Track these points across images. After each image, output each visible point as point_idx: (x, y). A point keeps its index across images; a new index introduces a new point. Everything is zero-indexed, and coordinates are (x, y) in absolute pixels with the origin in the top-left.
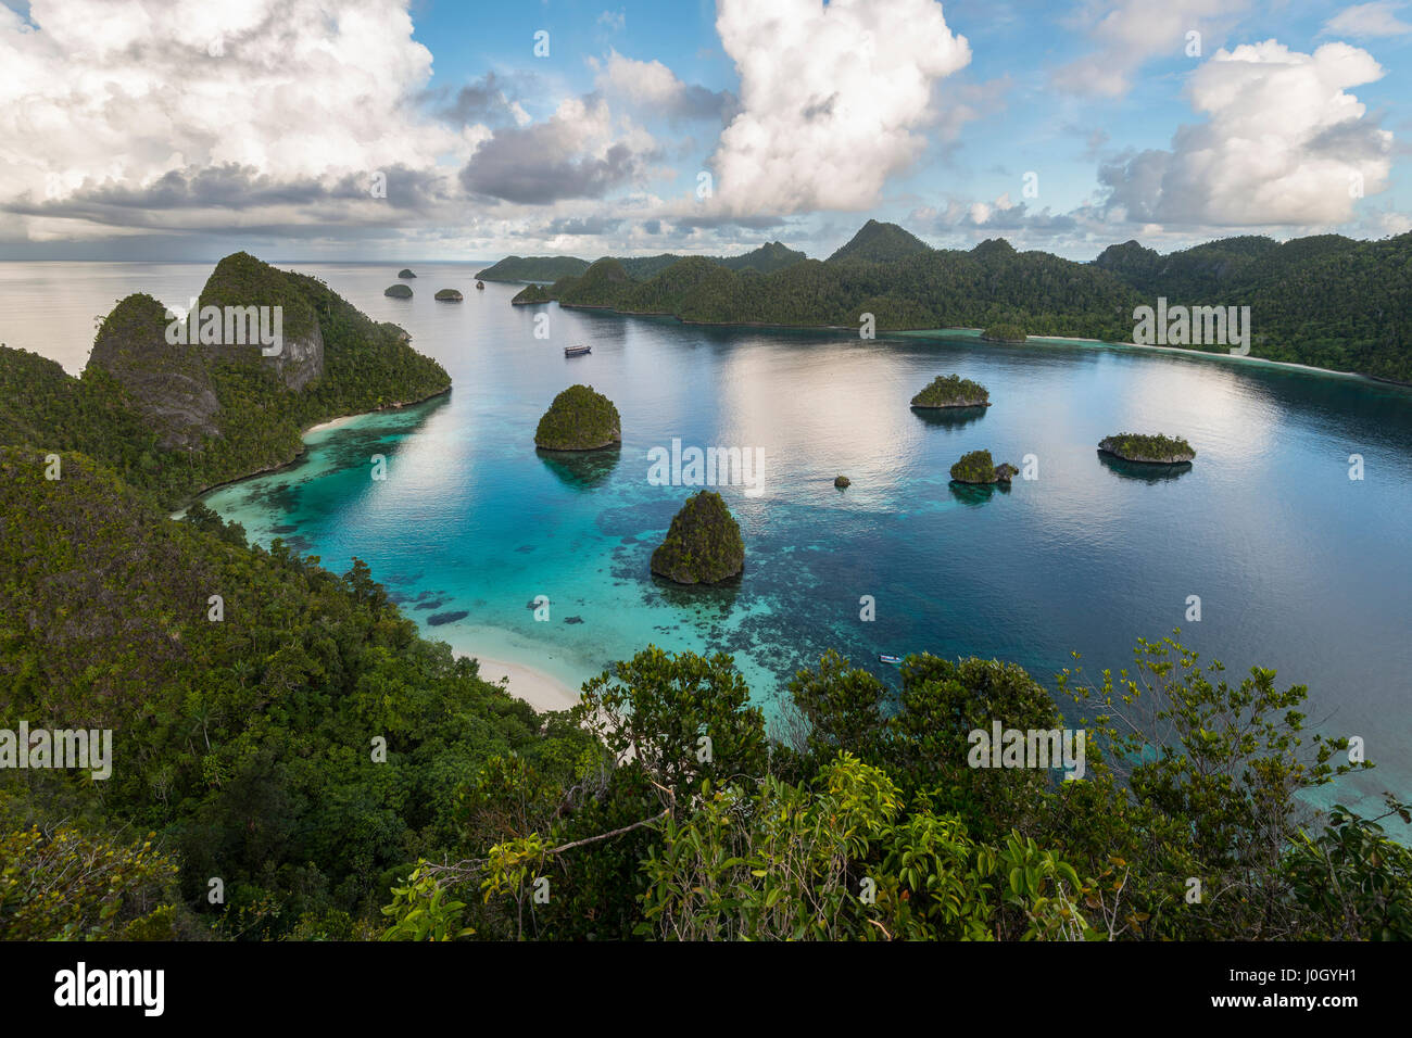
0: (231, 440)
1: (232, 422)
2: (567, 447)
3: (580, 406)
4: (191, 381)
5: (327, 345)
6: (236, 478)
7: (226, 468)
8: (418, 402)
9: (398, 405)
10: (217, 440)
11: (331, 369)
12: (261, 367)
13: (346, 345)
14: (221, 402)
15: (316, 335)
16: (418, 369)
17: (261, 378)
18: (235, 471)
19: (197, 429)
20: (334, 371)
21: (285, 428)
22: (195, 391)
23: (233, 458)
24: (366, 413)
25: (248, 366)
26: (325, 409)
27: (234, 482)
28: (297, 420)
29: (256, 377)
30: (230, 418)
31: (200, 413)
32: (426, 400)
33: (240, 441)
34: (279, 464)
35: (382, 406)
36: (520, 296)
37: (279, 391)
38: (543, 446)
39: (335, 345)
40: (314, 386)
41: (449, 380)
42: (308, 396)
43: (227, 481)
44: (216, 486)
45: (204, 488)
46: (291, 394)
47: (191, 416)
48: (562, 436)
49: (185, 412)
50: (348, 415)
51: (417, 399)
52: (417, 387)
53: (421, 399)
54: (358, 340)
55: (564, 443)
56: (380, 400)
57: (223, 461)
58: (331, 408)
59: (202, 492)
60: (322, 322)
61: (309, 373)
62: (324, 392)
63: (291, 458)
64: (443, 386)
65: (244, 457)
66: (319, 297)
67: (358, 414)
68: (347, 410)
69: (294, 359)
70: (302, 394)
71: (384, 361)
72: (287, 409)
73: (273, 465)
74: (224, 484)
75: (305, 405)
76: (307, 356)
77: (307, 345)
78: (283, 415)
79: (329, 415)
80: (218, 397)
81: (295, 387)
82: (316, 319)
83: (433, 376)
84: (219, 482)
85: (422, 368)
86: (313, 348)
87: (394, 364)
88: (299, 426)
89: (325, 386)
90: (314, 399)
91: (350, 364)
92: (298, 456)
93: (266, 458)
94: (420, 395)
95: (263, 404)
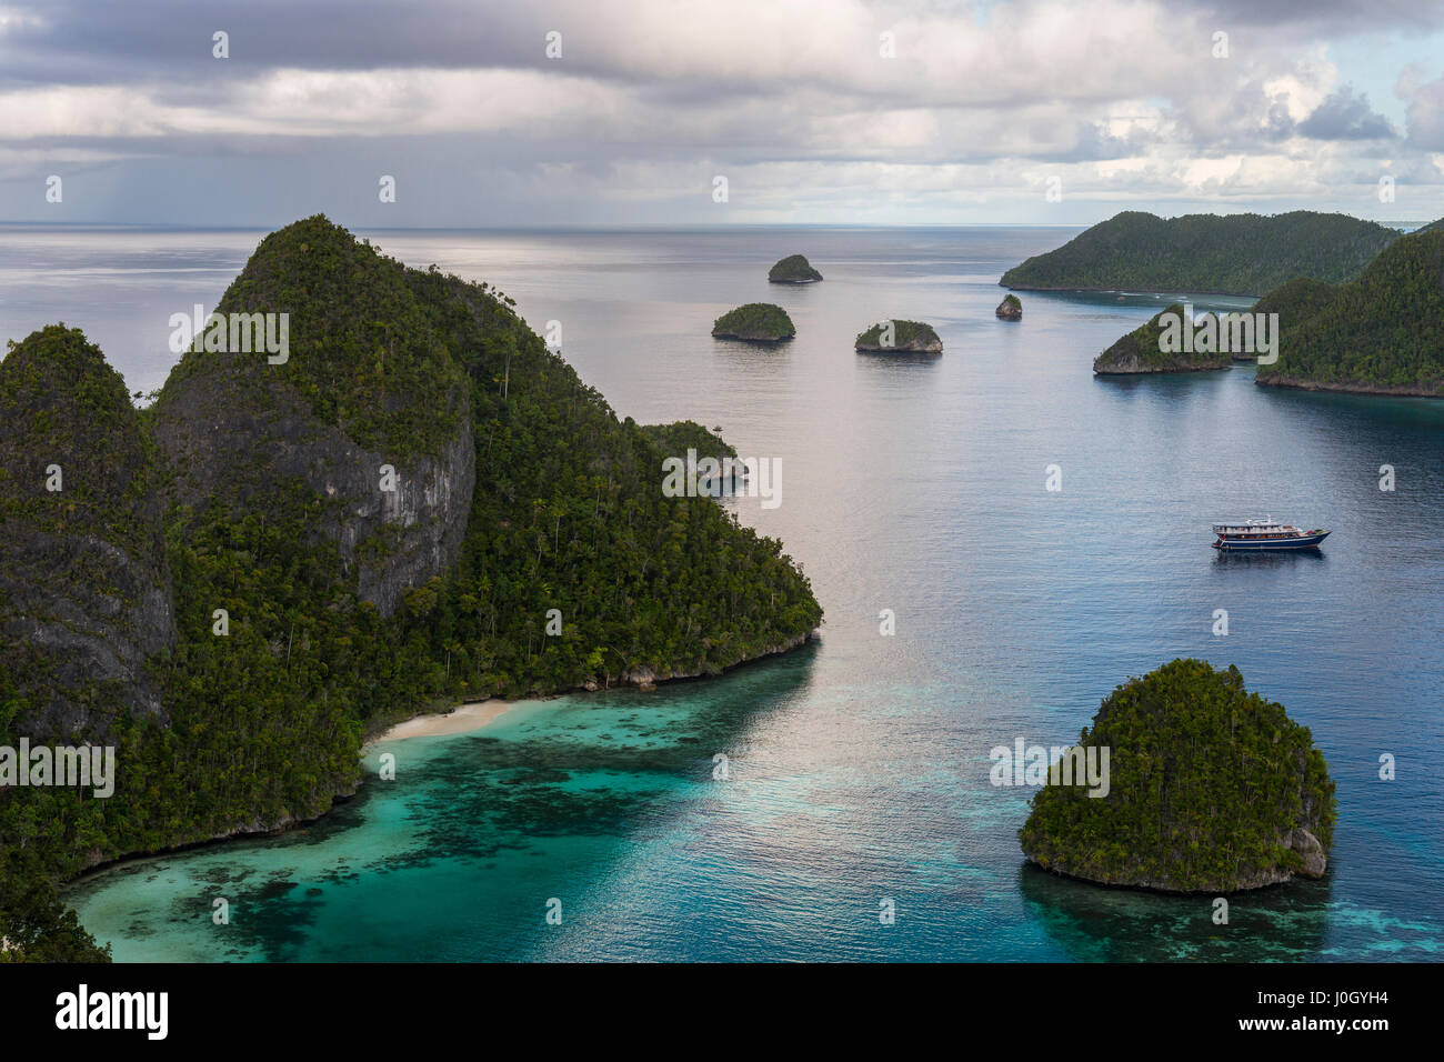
0: (184, 735)
1: (196, 683)
2: (1123, 876)
3: (1186, 735)
4: (124, 561)
5: (484, 483)
6: (176, 842)
7: (157, 812)
8: (705, 676)
9: (645, 679)
10: (152, 731)
11: (482, 555)
12: (304, 536)
13: (533, 485)
14: (182, 623)
15: (459, 454)
16: (723, 572)
17: (295, 568)
18: (176, 822)
19: (112, 692)
20: (485, 561)
21: (323, 716)
22: (129, 590)
23: (179, 787)
24: (551, 694)
25: (275, 532)
26: (441, 674)
27: (168, 853)
28: (362, 698)
29: (286, 564)
30: (192, 673)
31: (126, 651)
32: (729, 672)
33: (204, 739)
34: (286, 818)
35: (601, 678)
36: (1126, 347)
37: (333, 607)
38: (1043, 859)
39: (503, 485)
40: (425, 601)
41: (816, 614)
42: (407, 630)
43: (153, 847)
44: (123, 859)
45: (97, 859)
46: (363, 619)
47: (106, 655)
48: (1111, 835)
49: (94, 645)
50: (502, 696)
51: (703, 665)
52: (706, 631)
53: (715, 669)
54: (568, 470)
55: (1113, 862)
56: (596, 658)
57: (155, 791)
58: (459, 670)
59: (91, 870)
60: (481, 414)
61: (420, 563)
62: (449, 622)
63: (320, 805)
64: (788, 631)
65: (206, 786)
66: (488, 341)
67: (529, 695)
68: (501, 680)
69: (388, 518)
70: (390, 624)
71: (628, 538)
72: (341, 661)
73: (269, 818)
74: (146, 855)
75: (391, 655)
76: (422, 513)
77: (428, 480)
78: (326, 678)
79: (448, 692)
80: (179, 612)
81: (378, 600)
82: (466, 405)
83: (763, 598)
84: (132, 848)
85: (733, 568)
86: (444, 490)
87: (654, 551)
88: (365, 714)
89: (455, 603)
90: (420, 640)
91: (531, 542)
92: (338, 801)
93: (256, 794)
94: (712, 654)
95: (285, 640)
